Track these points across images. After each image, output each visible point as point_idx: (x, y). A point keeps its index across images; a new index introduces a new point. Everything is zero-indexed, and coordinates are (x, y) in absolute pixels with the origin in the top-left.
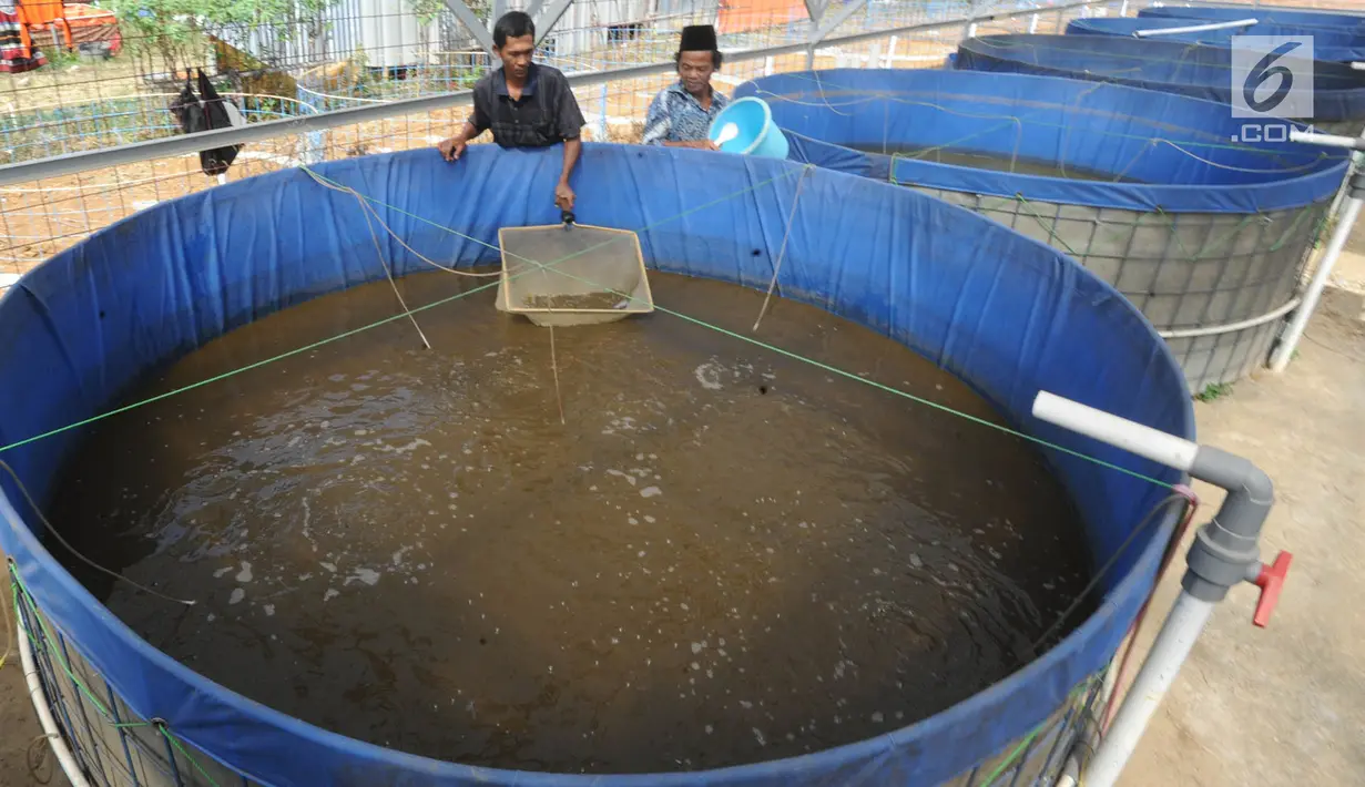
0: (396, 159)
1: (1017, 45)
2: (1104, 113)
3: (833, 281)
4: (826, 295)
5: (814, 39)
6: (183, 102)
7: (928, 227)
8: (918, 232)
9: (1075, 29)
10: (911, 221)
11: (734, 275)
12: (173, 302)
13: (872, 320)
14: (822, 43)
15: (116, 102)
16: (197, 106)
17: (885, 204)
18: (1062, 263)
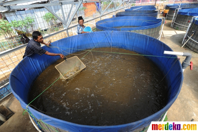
0: (59, 41)
1: (122, 13)
2: (135, 19)
3: (118, 44)
4: (117, 46)
5: (101, 16)
6: (22, 40)
7: (129, 35)
8: (127, 36)
9: (126, 10)
10: (126, 35)
11: (105, 46)
12: (34, 70)
13: (123, 48)
14: (102, 16)
15: (2, 43)
16: (25, 40)
17: (123, 34)
18: (147, 36)
